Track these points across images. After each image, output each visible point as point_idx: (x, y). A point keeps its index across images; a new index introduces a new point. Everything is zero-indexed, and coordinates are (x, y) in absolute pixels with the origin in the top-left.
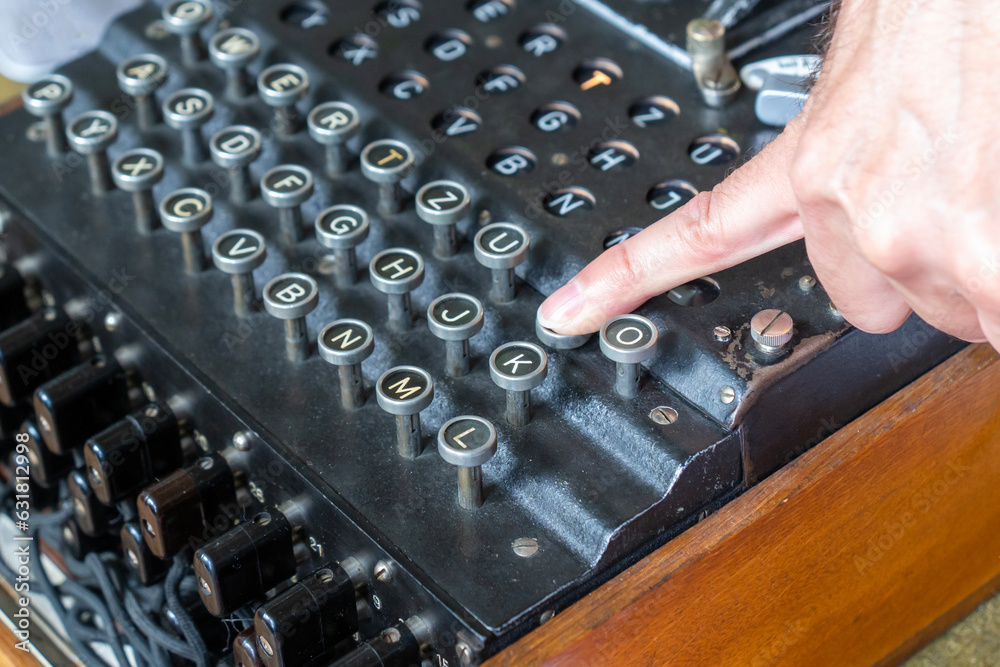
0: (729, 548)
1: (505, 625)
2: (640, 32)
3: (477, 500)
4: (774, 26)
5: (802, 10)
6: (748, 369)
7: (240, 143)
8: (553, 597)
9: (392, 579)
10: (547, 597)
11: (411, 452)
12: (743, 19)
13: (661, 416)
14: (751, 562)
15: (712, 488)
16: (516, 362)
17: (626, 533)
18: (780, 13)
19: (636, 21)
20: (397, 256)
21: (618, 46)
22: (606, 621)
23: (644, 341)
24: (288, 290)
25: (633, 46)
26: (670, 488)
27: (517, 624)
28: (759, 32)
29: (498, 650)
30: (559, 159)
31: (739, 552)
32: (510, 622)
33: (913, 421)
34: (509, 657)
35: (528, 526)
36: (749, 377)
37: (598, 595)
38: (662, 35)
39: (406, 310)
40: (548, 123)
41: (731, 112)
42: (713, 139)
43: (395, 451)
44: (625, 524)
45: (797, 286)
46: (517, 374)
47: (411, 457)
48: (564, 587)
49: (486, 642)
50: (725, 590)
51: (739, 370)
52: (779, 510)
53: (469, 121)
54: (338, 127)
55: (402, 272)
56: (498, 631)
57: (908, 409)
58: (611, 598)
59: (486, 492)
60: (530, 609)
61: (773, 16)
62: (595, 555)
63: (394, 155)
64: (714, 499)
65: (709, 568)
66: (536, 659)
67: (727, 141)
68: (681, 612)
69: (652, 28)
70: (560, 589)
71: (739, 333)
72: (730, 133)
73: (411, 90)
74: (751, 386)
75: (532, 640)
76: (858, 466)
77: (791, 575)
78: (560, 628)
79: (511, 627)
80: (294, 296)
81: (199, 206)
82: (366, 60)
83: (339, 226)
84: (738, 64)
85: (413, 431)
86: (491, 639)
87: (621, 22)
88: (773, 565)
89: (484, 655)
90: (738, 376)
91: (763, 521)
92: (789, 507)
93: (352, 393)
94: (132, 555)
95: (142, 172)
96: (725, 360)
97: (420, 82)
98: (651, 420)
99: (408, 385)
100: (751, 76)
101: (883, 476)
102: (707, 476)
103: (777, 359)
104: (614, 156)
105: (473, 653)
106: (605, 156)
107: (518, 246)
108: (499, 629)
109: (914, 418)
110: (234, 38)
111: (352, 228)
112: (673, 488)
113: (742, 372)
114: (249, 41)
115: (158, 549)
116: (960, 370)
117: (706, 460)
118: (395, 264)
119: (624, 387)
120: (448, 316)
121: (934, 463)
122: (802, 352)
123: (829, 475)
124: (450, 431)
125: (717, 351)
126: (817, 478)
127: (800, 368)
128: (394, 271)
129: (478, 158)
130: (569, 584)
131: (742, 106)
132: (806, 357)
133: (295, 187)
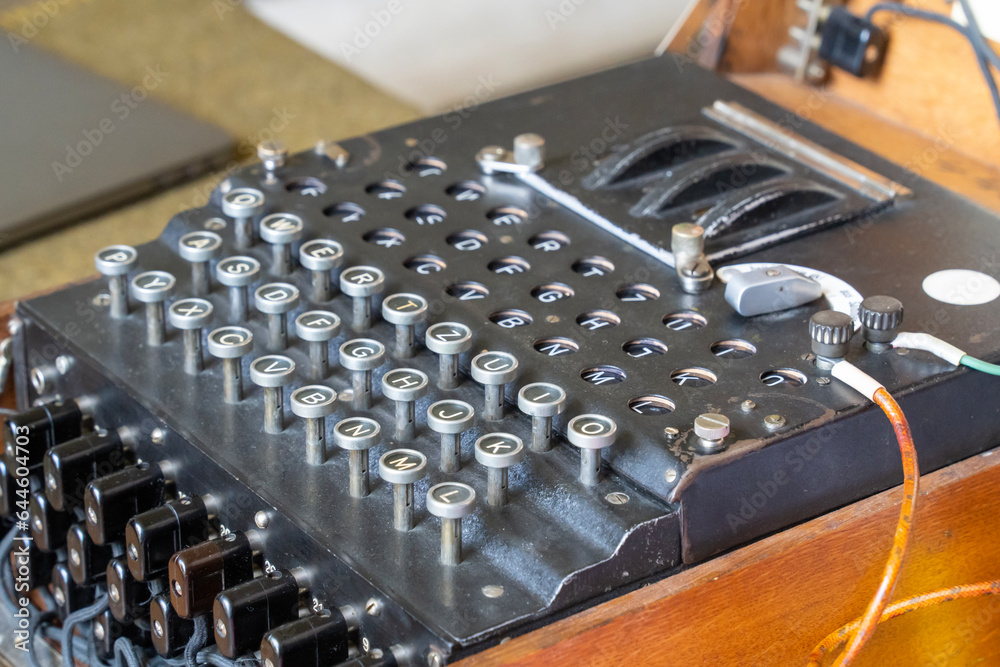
0: (664, 609)
1: (469, 638)
2: (634, 239)
3: (456, 557)
4: (750, 240)
5: (777, 231)
6: (689, 456)
7: (281, 295)
8: (512, 624)
9: (380, 614)
10: (507, 623)
11: (404, 525)
12: (723, 232)
13: (616, 498)
14: (684, 631)
15: (654, 562)
16: (497, 446)
17: (577, 581)
18: (758, 230)
19: (630, 231)
20: (407, 374)
21: (613, 248)
22: (554, 644)
23: (604, 432)
24: (312, 396)
25: (627, 249)
26: (616, 551)
27: (480, 639)
28: (738, 243)
29: (463, 657)
30: (552, 319)
31: (673, 616)
32: (475, 636)
33: (833, 537)
34: (471, 662)
35: (497, 577)
36: (690, 461)
37: (552, 627)
38: (652, 241)
39: (410, 421)
40: (547, 297)
41: (704, 297)
42: (685, 316)
43: (392, 525)
44: (576, 572)
45: (740, 408)
46: (498, 453)
47: (405, 529)
48: (522, 617)
49: (453, 648)
50: (661, 651)
51: (682, 457)
52: (709, 587)
53: (477, 293)
54: (364, 283)
55: (409, 384)
56: (464, 642)
57: (830, 527)
58: (561, 630)
59: (463, 553)
60: (492, 629)
61: (749, 232)
62: (549, 596)
63: (411, 304)
64: (656, 573)
65: (647, 624)
66: (493, 664)
67: (697, 317)
68: (621, 660)
69: (643, 237)
70: (518, 618)
71: (686, 435)
72: (700, 312)
73: (433, 270)
74: (691, 468)
75: (493, 654)
76: (783, 565)
77: (722, 658)
78: (515, 646)
79: (475, 642)
80: (316, 400)
81: (242, 339)
82: (393, 246)
83: (359, 352)
84: (716, 265)
85: (408, 505)
86: (457, 649)
87: (618, 232)
88: (705, 641)
89: (450, 660)
90: (681, 461)
91: (696, 592)
92: (720, 586)
93: (359, 481)
94: (158, 627)
95: (193, 314)
96: (672, 450)
97: (440, 264)
98: (606, 501)
99: (406, 462)
100: (723, 273)
101: (806, 585)
102: (650, 549)
103: (716, 451)
104: (600, 322)
105: (442, 659)
106: (592, 321)
107: (508, 368)
108: (464, 640)
109: (834, 534)
110: (283, 220)
111: (369, 354)
112: (620, 551)
113: (684, 458)
114: (294, 223)
115: (183, 611)
116: (879, 504)
117: (649, 531)
118: (404, 379)
119: (587, 476)
120: (444, 414)
121: (855, 586)
122: (737, 450)
123: (756, 567)
124: (438, 492)
125: (664, 444)
126: (744, 566)
127: (734, 462)
128: (403, 383)
129: (483, 315)
130: (526, 616)
131: (714, 293)
132: (739, 455)
133: (324, 325)
